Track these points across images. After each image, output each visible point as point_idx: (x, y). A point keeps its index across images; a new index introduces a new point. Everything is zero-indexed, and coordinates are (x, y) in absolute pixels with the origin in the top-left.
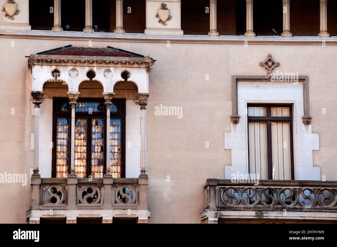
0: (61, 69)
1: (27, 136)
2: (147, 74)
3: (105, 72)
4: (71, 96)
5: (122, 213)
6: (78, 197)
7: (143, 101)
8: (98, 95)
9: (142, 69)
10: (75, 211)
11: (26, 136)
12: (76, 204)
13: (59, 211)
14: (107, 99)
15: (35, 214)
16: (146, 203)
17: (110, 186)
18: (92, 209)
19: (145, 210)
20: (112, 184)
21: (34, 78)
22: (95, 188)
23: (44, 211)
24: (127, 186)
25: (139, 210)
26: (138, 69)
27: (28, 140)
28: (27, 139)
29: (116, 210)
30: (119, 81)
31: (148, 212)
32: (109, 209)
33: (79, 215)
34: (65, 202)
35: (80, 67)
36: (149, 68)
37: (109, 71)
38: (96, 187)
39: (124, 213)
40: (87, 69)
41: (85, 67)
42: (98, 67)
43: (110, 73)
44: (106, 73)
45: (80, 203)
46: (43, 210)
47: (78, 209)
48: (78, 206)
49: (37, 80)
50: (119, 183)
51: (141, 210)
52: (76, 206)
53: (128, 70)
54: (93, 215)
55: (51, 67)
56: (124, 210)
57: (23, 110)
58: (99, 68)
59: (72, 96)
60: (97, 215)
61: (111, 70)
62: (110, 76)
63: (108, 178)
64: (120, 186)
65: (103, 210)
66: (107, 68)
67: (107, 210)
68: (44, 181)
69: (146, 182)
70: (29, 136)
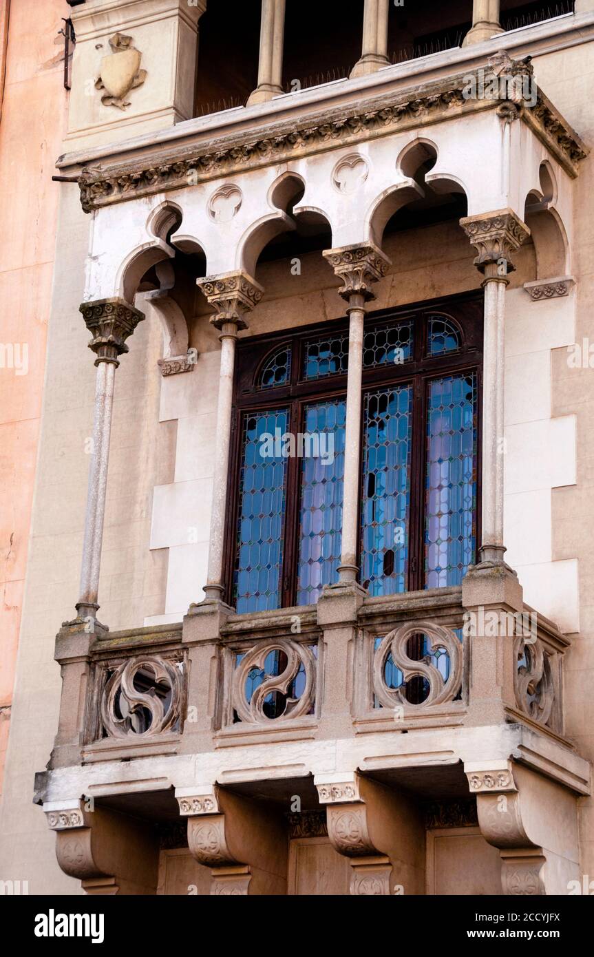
0: (182, 200)
1: (142, 501)
2: (503, 132)
3: (339, 168)
4: (213, 291)
5: (393, 750)
6: (226, 697)
7: (489, 247)
8: (390, 296)
9: (483, 114)
10: (208, 754)
11: (140, 499)
12: (217, 727)
13: (147, 762)
14: (345, 274)
15: (62, 782)
16: (499, 693)
17: (348, 633)
18: (273, 742)
19: (494, 727)
20: (351, 622)
21: (93, 255)
22: (294, 649)
23: (96, 768)
24: (421, 623)
25: (468, 727)
26: (467, 121)
27: (144, 514)
28: (142, 511)
29: (368, 738)
30: (390, 191)
31: (508, 733)
32: (338, 737)
33: (224, 773)
34: (176, 721)
35: (247, 175)
36: (508, 104)
37: (355, 161)
38: (296, 646)
39: (401, 747)
40: (273, 175)
41: (265, 169)
42: (311, 158)
43: (358, 168)
44: (346, 174)
45: (237, 719)
46: (93, 763)
47: (220, 748)
48: (223, 736)
49: (100, 260)
50: (383, 614)
51: (474, 725)
52: (210, 735)
53: (427, 134)
54: (275, 767)
55: (150, 201)
56: (405, 731)
57: (135, 408)
58: (315, 161)
59: (217, 292)
60: (294, 765)
61: (362, 157)
62: (360, 179)
63: (335, 596)
64: (389, 627)
65: (315, 744)
66: (345, 152)
67: (331, 742)
68: (104, 642)
69: (491, 593)
70: (147, 499)
